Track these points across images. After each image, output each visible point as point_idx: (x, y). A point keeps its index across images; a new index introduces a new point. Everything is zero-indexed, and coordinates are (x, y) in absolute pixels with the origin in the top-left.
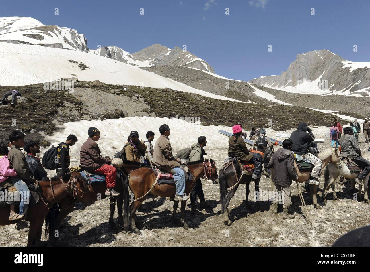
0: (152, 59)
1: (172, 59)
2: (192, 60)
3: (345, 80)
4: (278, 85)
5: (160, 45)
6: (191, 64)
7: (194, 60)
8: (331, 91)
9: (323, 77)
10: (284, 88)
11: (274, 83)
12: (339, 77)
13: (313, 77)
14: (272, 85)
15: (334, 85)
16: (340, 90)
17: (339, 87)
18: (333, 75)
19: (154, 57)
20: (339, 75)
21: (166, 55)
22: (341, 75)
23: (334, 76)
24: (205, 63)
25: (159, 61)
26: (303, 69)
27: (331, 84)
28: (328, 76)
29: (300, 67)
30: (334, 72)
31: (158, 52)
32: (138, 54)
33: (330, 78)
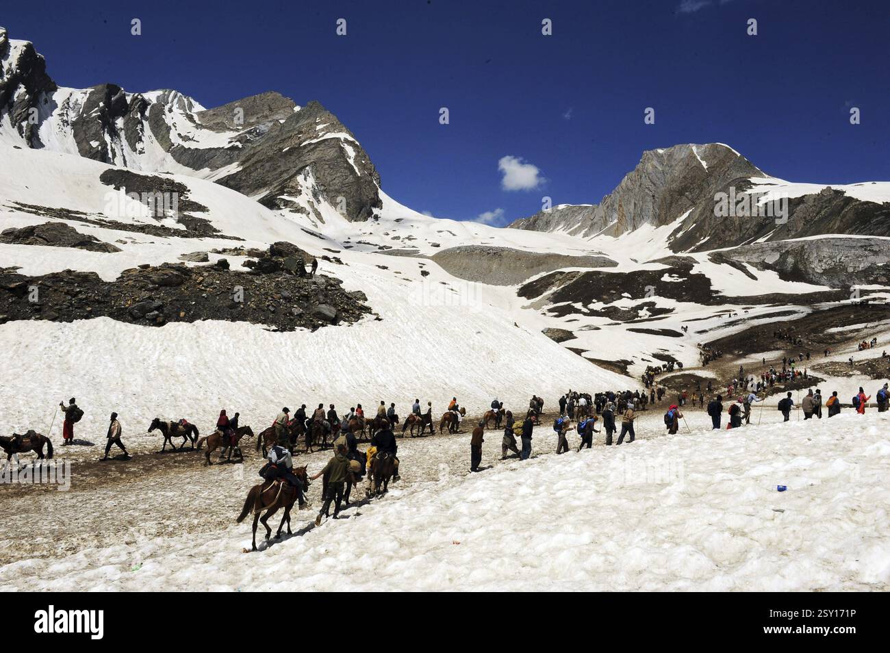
0: (243, 129)
19: (252, 124)
21: (281, 122)
25: (258, 134)
26: (646, 190)
31: (267, 113)
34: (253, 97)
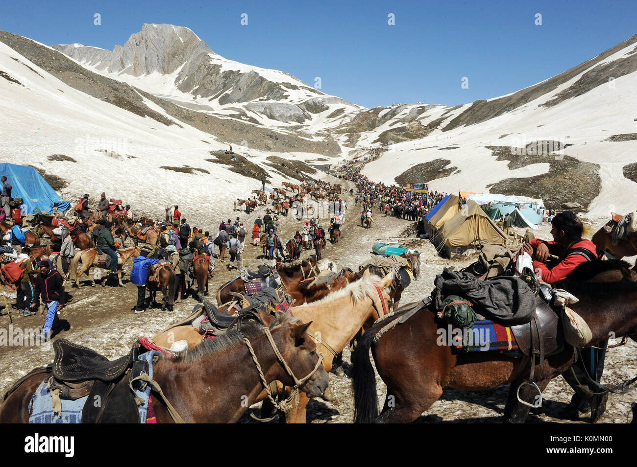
3: (213, 83)
4: (108, 67)
8: (194, 96)
9: (183, 71)
10: (119, 75)
11: (100, 62)
12: (204, 77)
13: (167, 67)
14: (96, 65)
15: (197, 87)
16: (206, 97)
17: (204, 92)
18: (197, 72)
20: (206, 73)
22: (208, 74)
23: (198, 74)
26: (152, 50)
27: (193, 84)
28: (189, 71)
29: (147, 46)
30: (199, 67)
33: (192, 75)
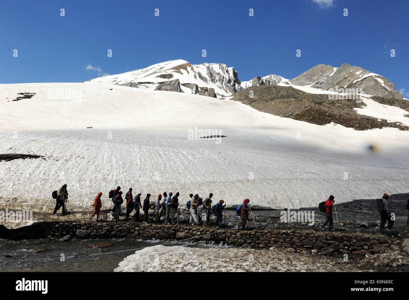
0: (313, 83)
1: (337, 79)
2: (362, 77)
5: (324, 65)
6: (360, 82)
7: (365, 76)
19: (316, 80)
21: (330, 76)
24: (381, 78)
25: (321, 84)
31: (321, 74)
32: (297, 80)
34: (312, 69)
